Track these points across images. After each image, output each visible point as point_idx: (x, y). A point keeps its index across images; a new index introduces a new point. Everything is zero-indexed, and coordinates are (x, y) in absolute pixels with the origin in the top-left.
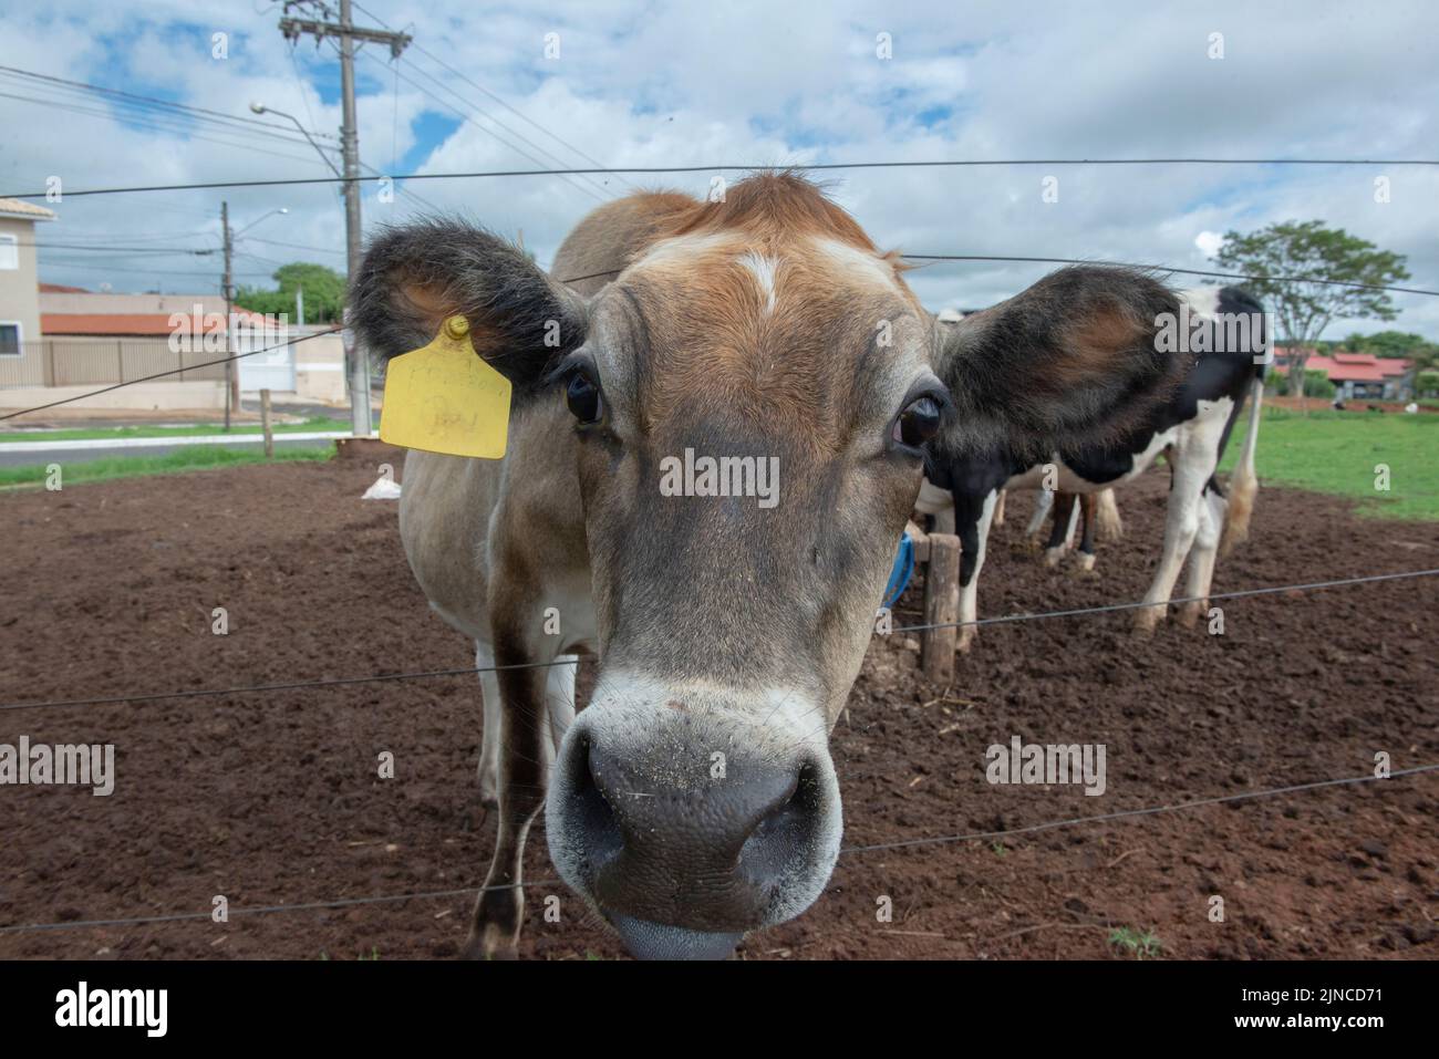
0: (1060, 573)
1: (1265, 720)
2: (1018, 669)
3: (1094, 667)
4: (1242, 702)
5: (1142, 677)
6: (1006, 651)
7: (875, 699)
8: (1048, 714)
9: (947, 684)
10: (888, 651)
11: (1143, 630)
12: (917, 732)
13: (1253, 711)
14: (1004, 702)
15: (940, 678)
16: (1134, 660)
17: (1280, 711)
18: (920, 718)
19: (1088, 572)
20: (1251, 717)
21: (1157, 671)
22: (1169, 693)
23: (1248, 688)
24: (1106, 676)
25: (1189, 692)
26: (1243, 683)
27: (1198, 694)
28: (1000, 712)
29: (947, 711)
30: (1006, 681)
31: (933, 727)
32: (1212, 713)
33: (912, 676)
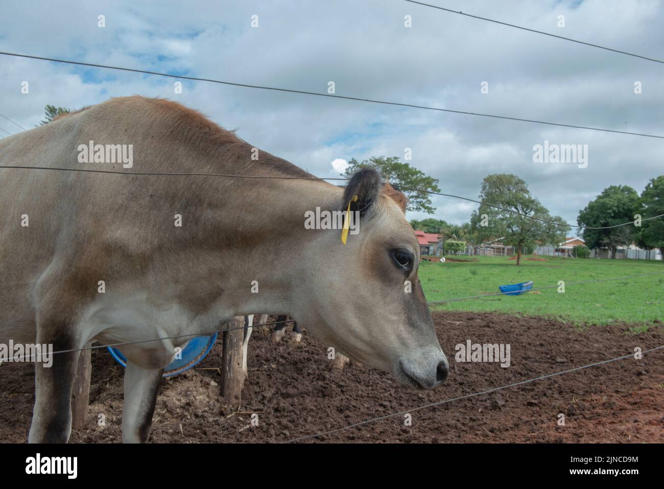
0: (284, 345)
1: (409, 406)
2: (274, 394)
3: (316, 389)
4: (395, 398)
5: (342, 391)
6: (265, 385)
7: (197, 416)
8: (297, 415)
9: (238, 404)
10: (201, 386)
11: (337, 368)
12: (226, 432)
13: (402, 402)
14: (272, 411)
15: (234, 401)
16: (336, 383)
17: (415, 401)
18: (226, 425)
19: (299, 343)
20: (402, 405)
21: (350, 388)
22: (358, 398)
23: (396, 392)
24: (323, 393)
25: (368, 397)
26: (394, 390)
27: (372, 397)
28: (271, 416)
29: (241, 419)
30: (270, 401)
31: (235, 428)
32: (381, 405)
33: (218, 401)
